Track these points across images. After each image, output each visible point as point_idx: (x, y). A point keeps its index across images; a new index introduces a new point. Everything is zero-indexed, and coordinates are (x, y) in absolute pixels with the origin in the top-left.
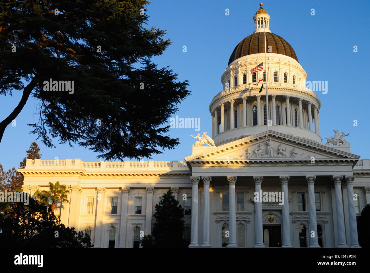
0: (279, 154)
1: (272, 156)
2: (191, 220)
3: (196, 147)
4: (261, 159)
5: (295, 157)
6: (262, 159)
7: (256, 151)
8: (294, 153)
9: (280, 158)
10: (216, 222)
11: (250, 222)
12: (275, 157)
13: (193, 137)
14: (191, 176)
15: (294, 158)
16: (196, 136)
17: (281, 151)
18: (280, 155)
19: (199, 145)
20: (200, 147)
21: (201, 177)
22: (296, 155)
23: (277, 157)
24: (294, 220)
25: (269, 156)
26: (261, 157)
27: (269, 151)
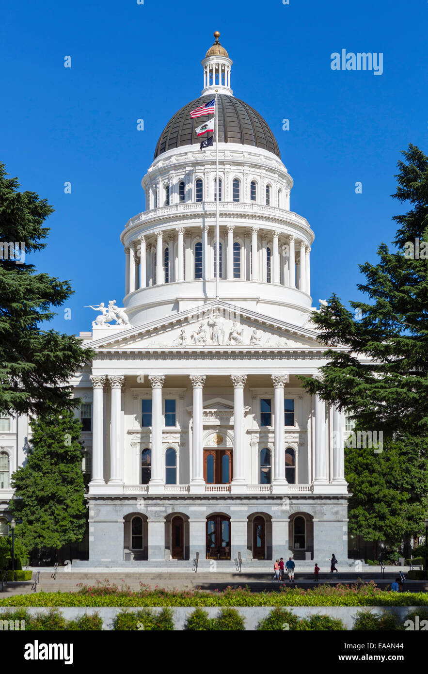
0: (232, 340)
1: (221, 343)
2: (91, 440)
3: (99, 326)
4: (202, 347)
5: (255, 345)
6: (205, 347)
7: (196, 336)
8: (255, 338)
9: (234, 347)
10: (131, 445)
11: (185, 444)
12: (225, 344)
13: (93, 310)
14: (92, 374)
15: (255, 347)
16: (99, 307)
17: (235, 335)
18: (233, 342)
19: (103, 323)
20: (105, 326)
21: (107, 376)
22: (257, 342)
23: (228, 345)
24: (253, 441)
25: (215, 344)
26: (203, 344)
27: (216, 335)
